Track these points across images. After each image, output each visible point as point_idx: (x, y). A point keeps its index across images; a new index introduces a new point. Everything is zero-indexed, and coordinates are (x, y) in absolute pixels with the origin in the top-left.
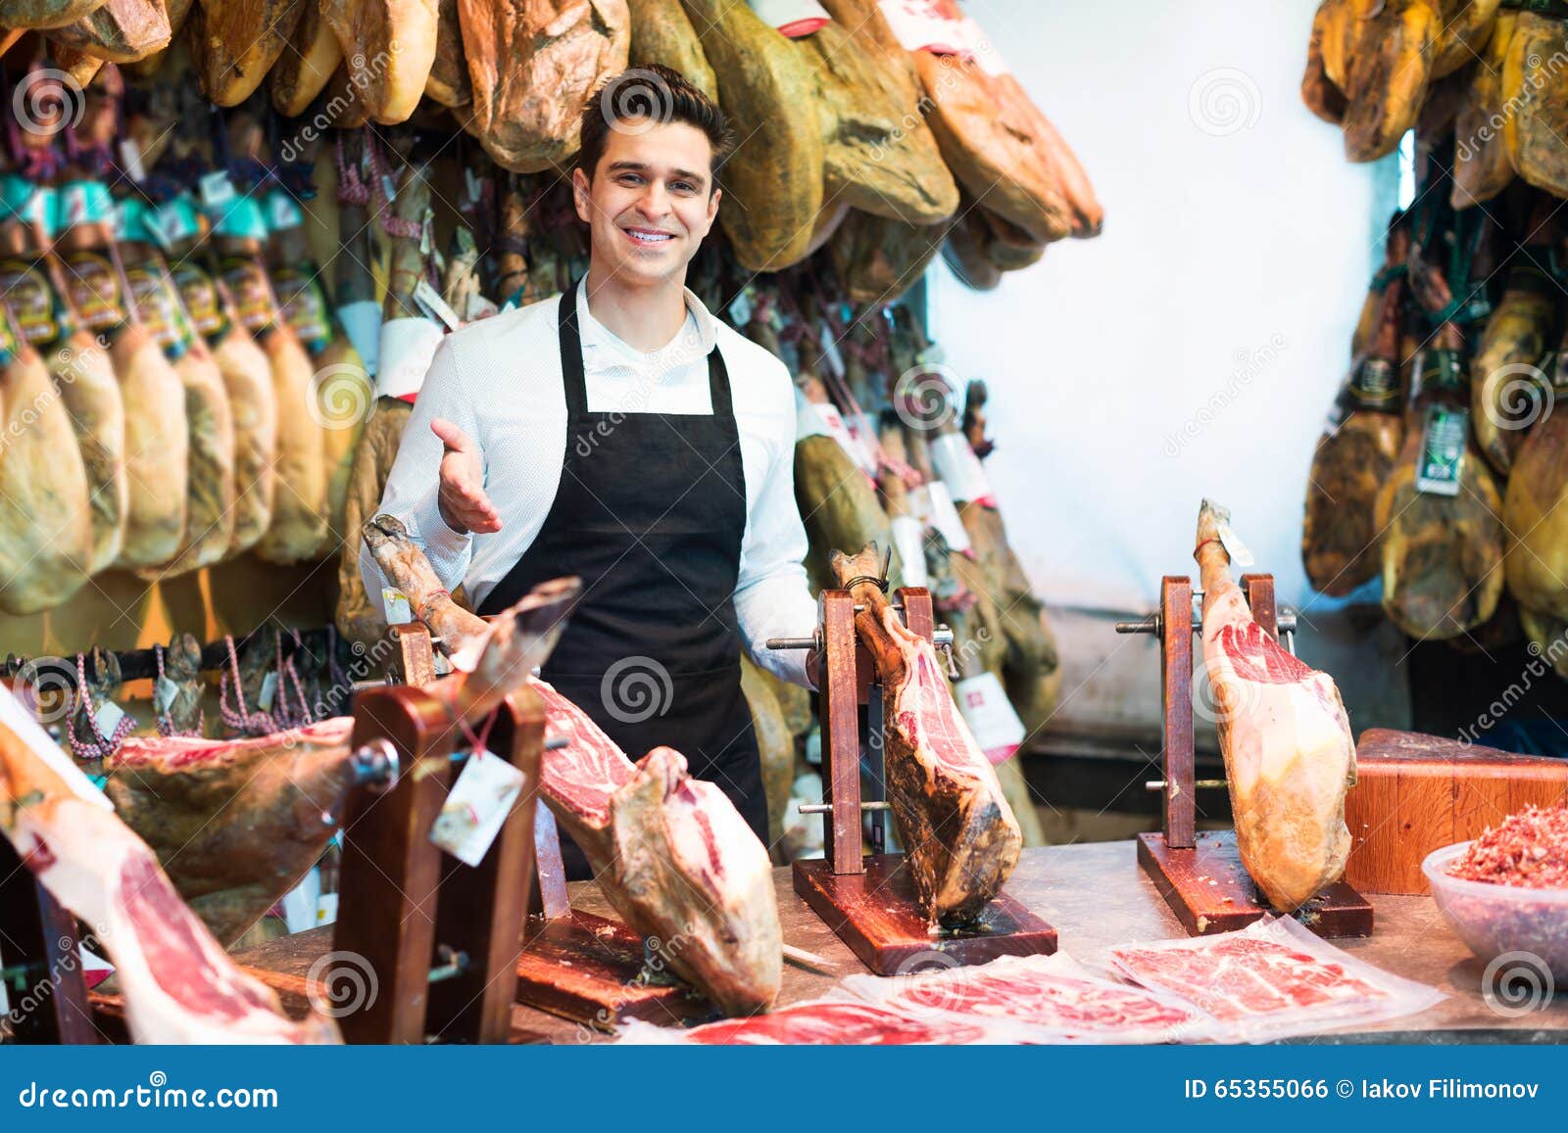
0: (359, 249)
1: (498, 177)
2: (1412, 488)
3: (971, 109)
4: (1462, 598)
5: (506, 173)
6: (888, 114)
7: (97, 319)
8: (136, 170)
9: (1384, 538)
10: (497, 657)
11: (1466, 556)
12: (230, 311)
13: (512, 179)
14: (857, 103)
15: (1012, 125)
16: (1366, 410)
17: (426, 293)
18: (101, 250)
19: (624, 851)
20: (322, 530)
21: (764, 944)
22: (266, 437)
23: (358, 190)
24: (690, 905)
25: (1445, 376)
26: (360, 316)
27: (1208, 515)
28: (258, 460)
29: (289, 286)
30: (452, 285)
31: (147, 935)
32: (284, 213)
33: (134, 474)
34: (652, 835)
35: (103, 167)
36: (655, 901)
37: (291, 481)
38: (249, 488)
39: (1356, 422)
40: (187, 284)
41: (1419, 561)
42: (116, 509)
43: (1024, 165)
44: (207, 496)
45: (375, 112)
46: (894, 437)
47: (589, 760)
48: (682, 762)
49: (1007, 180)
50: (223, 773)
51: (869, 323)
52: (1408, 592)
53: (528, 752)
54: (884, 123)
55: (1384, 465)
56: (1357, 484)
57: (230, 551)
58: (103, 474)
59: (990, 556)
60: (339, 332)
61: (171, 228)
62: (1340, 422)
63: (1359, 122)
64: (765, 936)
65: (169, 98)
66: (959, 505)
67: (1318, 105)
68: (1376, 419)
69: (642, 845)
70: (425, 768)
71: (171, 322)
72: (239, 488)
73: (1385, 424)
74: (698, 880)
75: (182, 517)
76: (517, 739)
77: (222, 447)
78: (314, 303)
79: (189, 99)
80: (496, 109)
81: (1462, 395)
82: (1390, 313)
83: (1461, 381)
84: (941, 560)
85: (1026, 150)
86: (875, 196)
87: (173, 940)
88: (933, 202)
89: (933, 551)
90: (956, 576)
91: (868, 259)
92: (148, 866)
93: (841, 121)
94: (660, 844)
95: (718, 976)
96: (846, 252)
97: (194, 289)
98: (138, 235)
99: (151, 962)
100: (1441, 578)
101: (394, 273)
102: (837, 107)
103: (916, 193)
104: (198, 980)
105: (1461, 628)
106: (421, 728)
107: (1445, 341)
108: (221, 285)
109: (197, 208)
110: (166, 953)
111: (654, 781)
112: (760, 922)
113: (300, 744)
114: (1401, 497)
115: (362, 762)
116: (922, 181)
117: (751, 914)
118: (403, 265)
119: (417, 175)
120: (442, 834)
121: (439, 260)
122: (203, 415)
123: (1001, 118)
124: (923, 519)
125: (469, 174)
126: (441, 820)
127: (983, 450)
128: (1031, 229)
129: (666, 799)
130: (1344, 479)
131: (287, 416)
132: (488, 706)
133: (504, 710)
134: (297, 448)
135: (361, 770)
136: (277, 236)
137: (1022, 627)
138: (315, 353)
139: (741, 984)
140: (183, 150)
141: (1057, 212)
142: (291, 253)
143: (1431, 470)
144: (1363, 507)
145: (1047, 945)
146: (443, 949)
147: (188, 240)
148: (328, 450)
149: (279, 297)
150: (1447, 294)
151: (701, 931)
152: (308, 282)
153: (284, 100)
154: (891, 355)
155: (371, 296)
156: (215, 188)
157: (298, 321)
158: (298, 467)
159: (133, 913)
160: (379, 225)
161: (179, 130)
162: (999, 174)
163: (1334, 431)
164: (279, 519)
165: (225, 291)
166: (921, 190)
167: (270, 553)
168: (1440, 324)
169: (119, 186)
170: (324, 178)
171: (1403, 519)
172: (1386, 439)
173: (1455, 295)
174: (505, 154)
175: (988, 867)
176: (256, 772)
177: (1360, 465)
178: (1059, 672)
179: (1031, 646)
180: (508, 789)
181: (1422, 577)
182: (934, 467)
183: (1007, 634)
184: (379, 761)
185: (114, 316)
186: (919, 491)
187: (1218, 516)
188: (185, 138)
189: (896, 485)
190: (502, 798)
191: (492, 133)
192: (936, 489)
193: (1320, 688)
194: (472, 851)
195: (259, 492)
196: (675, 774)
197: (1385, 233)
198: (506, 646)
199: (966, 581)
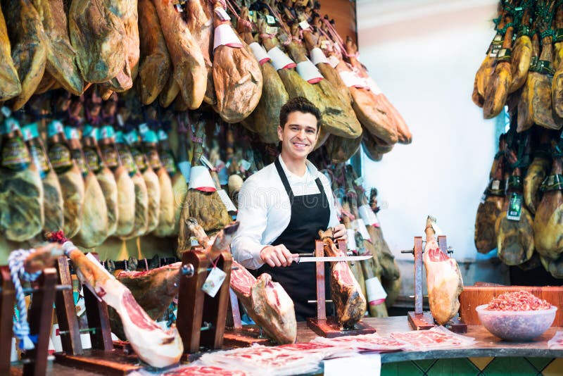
0: (184, 146)
1: (225, 125)
2: (505, 219)
3: (367, 104)
4: (522, 252)
5: (228, 124)
6: (340, 105)
7: (110, 165)
8: (121, 123)
9: (498, 234)
10: (219, 241)
11: (523, 240)
12: (147, 163)
13: (229, 125)
14: (331, 103)
15: (380, 109)
16: (493, 195)
17: (204, 159)
18: (111, 145)
19: (254, 301)
20: (173, 227)
21: (291, 325)
22: (157, 199)
23: (184, 129)
24: (272, 315)
25: (515, 184)
26: (184, 166)
27: (429, 220)
28: (155, 206)
29: (163, 157)
30: (211, 157)
31: (129, 311)
32: (163, 135)
33: (120, 209)
34: (262, 297)
35: (112, 121)
36: (262, 315)
37: (164, 213)
38: (152, 213)
39: (490, 199)
40: (135, 155)
41: (509, 241)
42: (115, 217)
43: (383, 120)
44: (140, 216)
45: (189, 106)
46: (347, 205)
47: (246, 280)
48: (270, 277)
49: (378, 125)
50: (148, 278)
51: (339, 171)
52: (505, 251)
53: (228, 268)
54: (339, 109)
55: (498, 212)
56: (490, 218)
57: (146, 232)
58: (112, 208)
59: (377, 242)
60: (178, 171)
61: (131, 139)
62: (485, 199)
63: (487, 107)
64: (291, 322)
65: (131, 102)
66: (367, 226)
67: (477, 102)
68: (496, 198)
69: (259, 300)
70: (201, 270)
71: (130, 166)
72: (150, 214)
73: (499, 200)
74: (274, 308)
75: (133, 222)
76: (225, 265)
77: (145, 202)
78: (171, 161)
79: (136, 102)
80: (224, 105)
81: (520, 190)
82: (500, 165)
83: (520, 185)
84: (361, 242)
85: (384, 116)
86: (337, 130)
87: (136, 312)
88: (354, 132)
89: (358, 239)
90: (365, 246)
91: (337, 150)
92: (130, 294)
93: (326, 108)
94: (264, 299)
95: (279, 334)
96: (330, 148)
97: (137, 157)
98: (121, 141)
99: (131, 318)
100: (515, 246)
101: (194, 153)
102: (325, 104)
103: (349, 129)
104: (142, 322)
105: (522, 261)
106: (200, 261)
107: (516, 173)
108: (145, 156)
109: (138, 133)
110: (134, 315)
111: (262, 282)
112: (290, 318)
113: (168, 269)
114: (502, 221)
115: (184, 269)
116: (351, 126)
117: (287, 316)
118: (197, 151)
119: (201, 125)
120: (205, 288)
121: (208, 149)
122: (139, 192)
123: (376, 107)
124: (355, 230)
125: (217, 124)
126: (204, 285)
127: (376, 210)
128: (386, 140)
129: (265, 287)
130: (487, 217)
131: (163, 194)
132: (217, 255)
133: (221, 257)
134: (166, 203)
135: (184, 271)
136: (160, 142)
137: (387, 264)
138: (171, 175)
139: (285, 335)
140: (134, 117)
141: (394, 135)
142: (165, 147)
143: (511, 213)
144: (492, 225)
145: (373, 332)
146: (205, 323)
147: (135, 143)
148: (175, 204)
149: (161, 159)
150: (516, 159)
151: (275, 321)
152: (169, 155)
153: (162, 102)
154: (345, 179)
155: (188, 160)
156: (143, 128)
157: (167, 167)
158: (166, 209)
159: (126, 306)
160: (191, 139)
161: (133, 111)
162: (376, 124)
163: (483, 202)
164: (161, 224)
165: (146, 157)
166: (350, 128)
167: (158, 234)
168: (515, 168)
169: (116, 127)
170: (174, 125)
171: (503, 229)
172: (499, 204)
173: (518, 159)
174: (226, 118)
175: (356, 310)
176: (156, 277)
177: (491, 213)
178: (400, 279)
179: (390, 270)
180: (222, 277)
181: (510, 246)
182: (359, 214)
183: (382, 266)
184: (189, 269)
185: (115, 164)
186: (354, 221)
187: (432, 220)
188: (135, 114)
189: (347, 219)
190: (221, 280)
191: (223, 112)
192: (359, 221)
193: (451, 263)
194: (213, 293)
195: (155, 215)
196: (268, 280)
197: (499, 141)
198: (221, 238)
199: (369, 248)
